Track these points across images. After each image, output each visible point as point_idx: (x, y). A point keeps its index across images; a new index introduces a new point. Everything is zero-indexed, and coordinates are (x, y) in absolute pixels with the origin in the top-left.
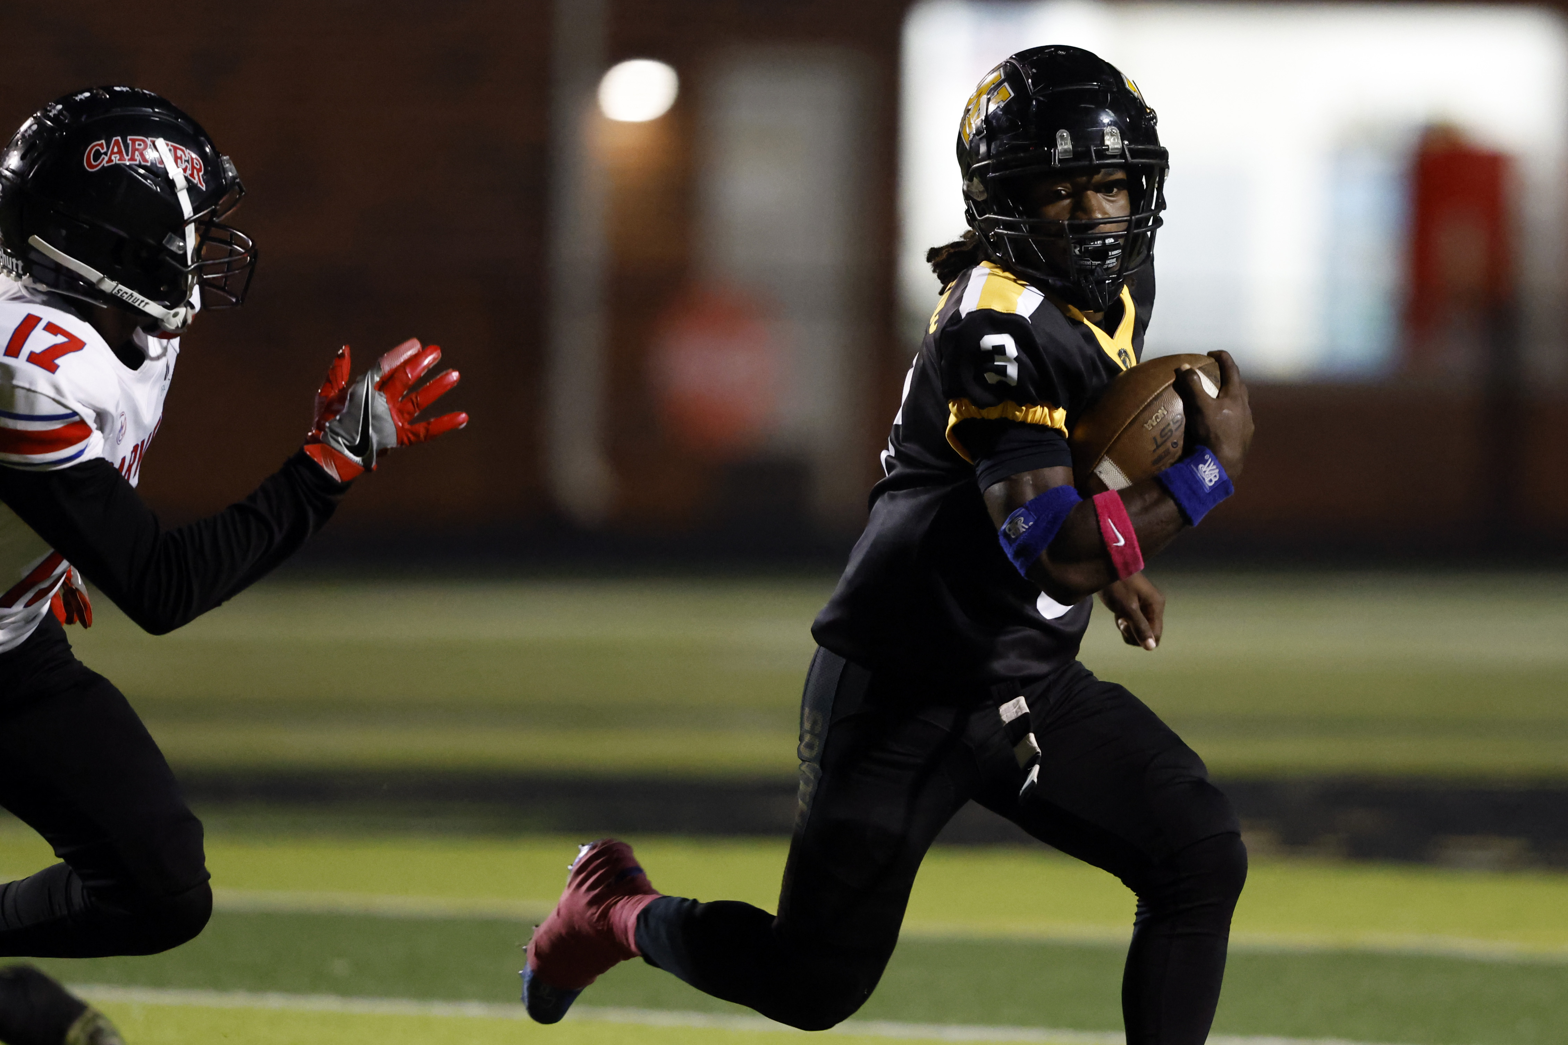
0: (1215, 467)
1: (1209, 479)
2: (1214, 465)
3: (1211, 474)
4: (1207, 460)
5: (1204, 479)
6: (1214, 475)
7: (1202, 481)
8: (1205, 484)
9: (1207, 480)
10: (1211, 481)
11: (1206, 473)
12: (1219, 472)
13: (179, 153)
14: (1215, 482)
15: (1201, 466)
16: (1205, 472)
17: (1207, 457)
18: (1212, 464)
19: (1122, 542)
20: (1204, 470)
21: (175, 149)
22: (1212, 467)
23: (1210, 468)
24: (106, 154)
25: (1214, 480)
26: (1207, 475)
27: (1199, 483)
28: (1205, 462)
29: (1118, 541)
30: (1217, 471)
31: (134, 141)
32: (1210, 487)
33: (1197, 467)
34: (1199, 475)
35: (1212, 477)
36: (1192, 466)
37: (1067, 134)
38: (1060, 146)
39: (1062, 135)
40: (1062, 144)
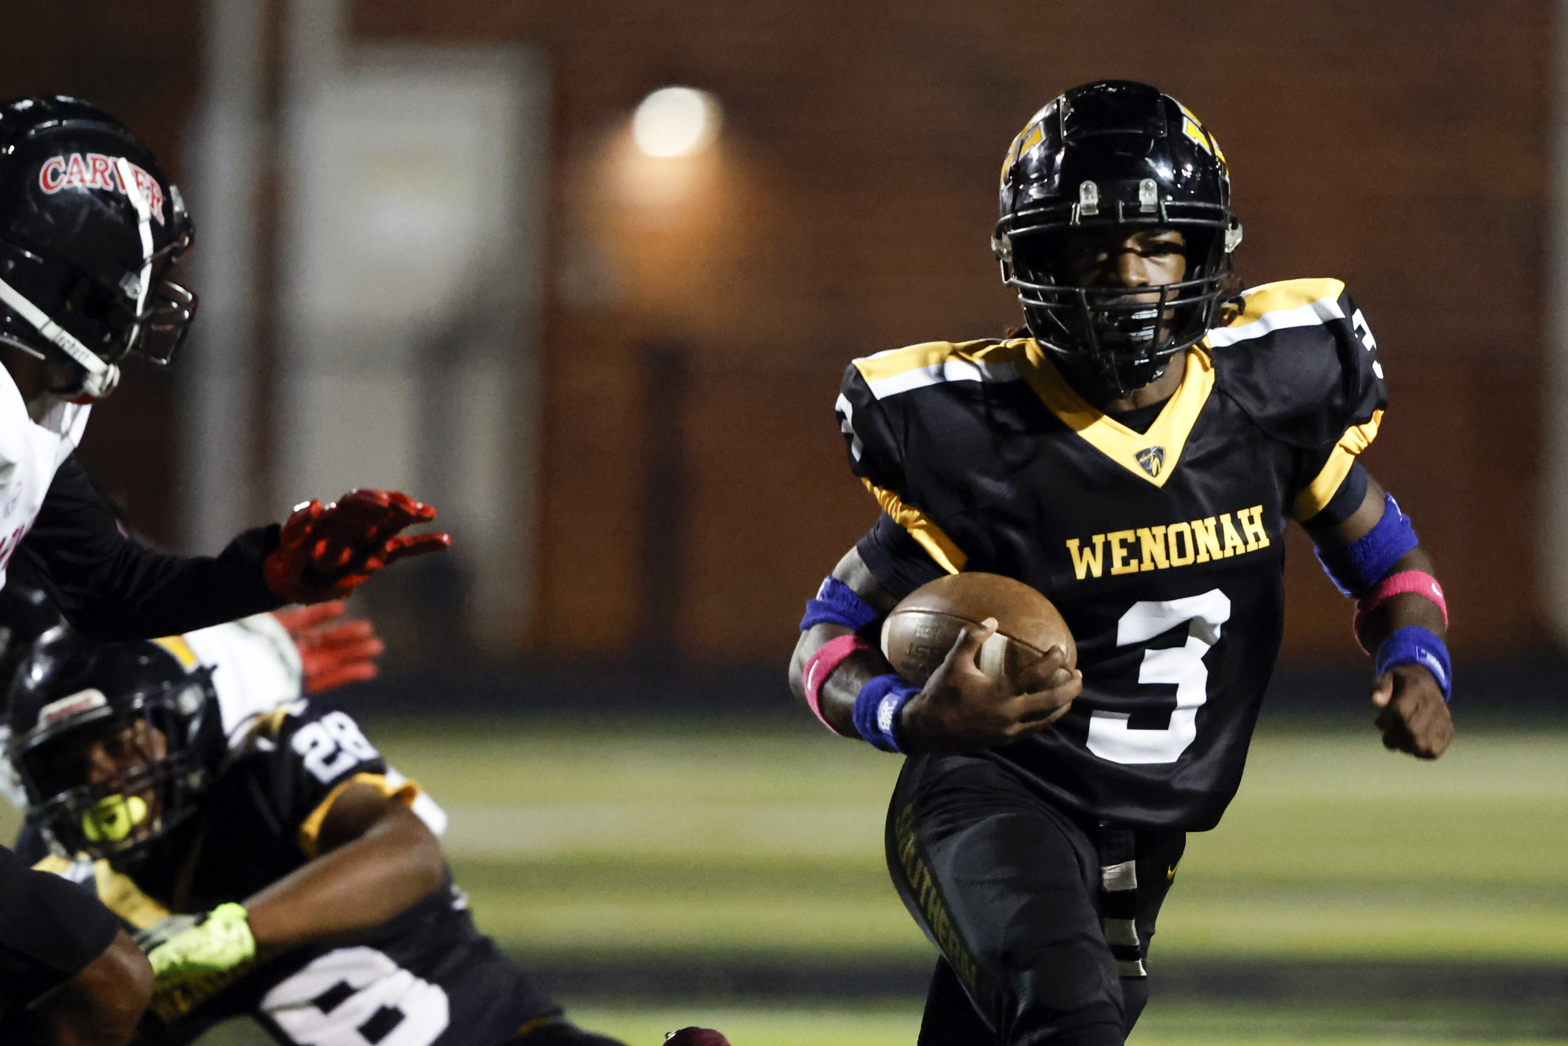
13: (141, 178)
21: (137, 173)
24: (65, 173)
31: (95, 160)
37: (1093, 186)
38: (1083, 201)
39: (1086, 189)
40: (1087, 198)
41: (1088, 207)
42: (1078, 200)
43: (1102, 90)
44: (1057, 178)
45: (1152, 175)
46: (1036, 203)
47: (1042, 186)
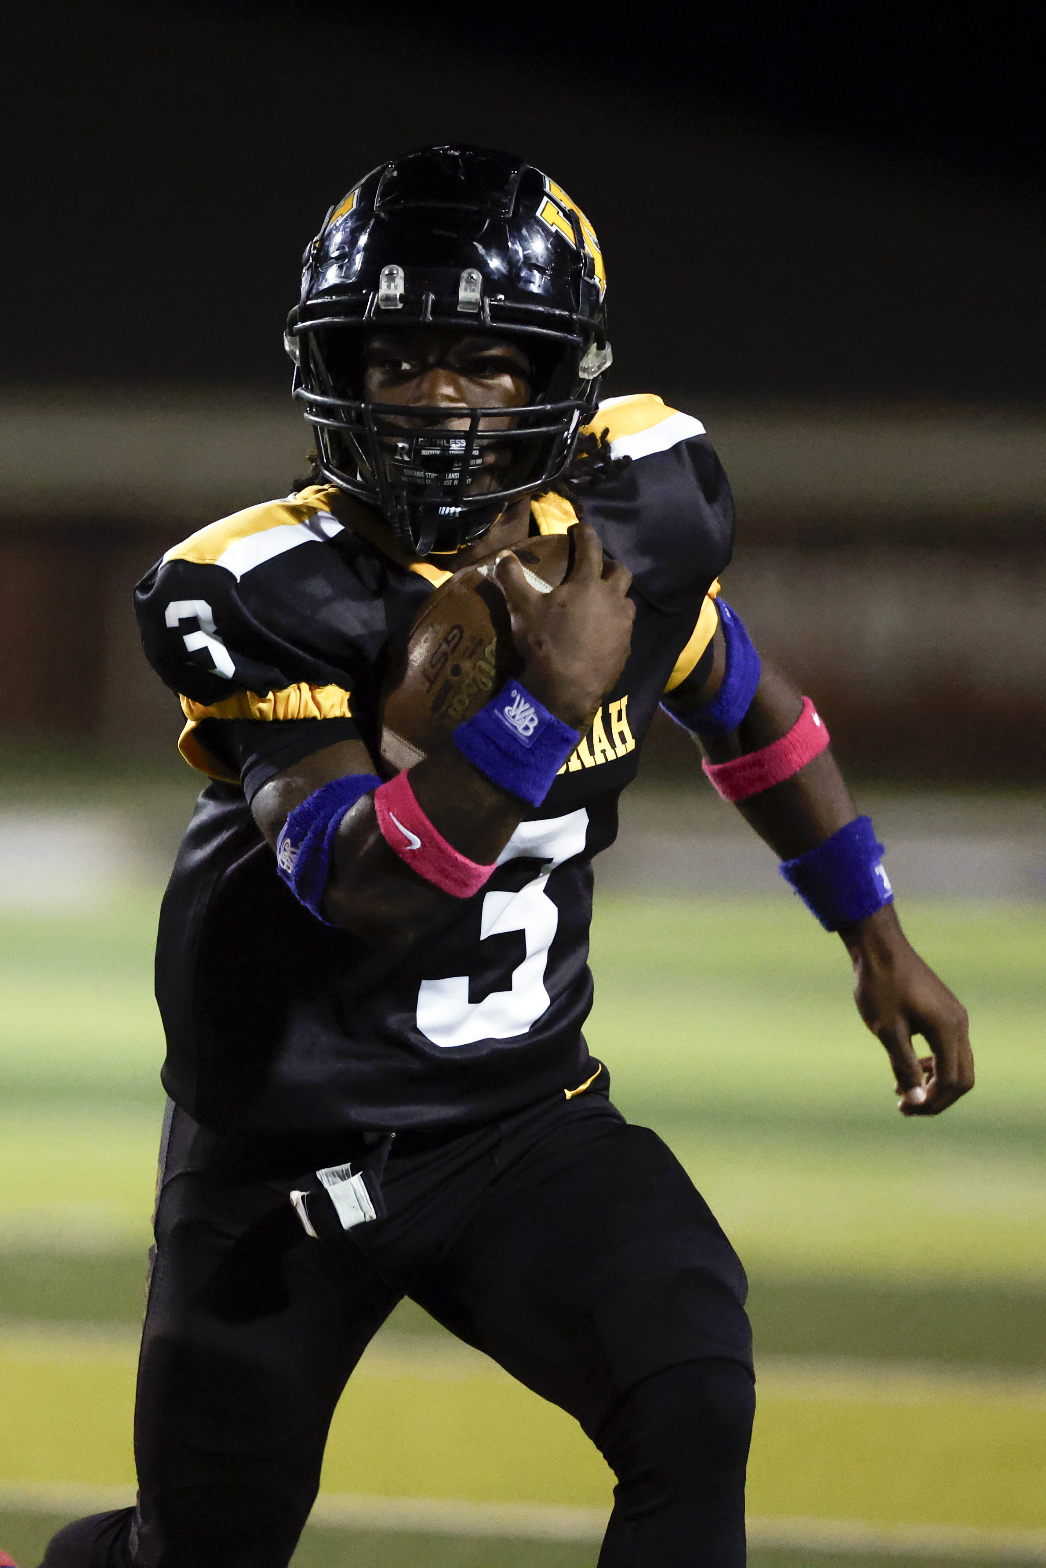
0: (527, 706)
1: (524, 726)
2: (525, 703)
3: (524, 718)
4: (515, 699)
5: (516, 728)
6: (529, 718)
7: (511, 731)
8: (518, 735)
9: (520, 729)
10: (527, 728)
11: (517, 718)
12: (536, 712)
14: (535, 728)
15: (507, 709)
16: (514, 717)
17: (514, 693)
18: (523, 702)
19: (417, 843)
20: (512, 715)
22: (524, 706)
23: (521, 708)
25: (532, 726)
26: (518, 720)
27: (511, 735)
28: (511, 702)
29: (410, 843)
30: (532, 710)
32: (530, 738)
33: (502, 712)
34: (507, 724)
35: (527, 722)
36: (496, 711)
37: (400, 273)
38: (384, 290)
39: (391, 274)
40: (389, 287)
41: (388, 299)
42: (376, 289)
43: (441, 152)
44: (359, 258)
45: (482, 266)
46: (332, 290)
47: (340, 267)
